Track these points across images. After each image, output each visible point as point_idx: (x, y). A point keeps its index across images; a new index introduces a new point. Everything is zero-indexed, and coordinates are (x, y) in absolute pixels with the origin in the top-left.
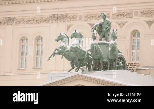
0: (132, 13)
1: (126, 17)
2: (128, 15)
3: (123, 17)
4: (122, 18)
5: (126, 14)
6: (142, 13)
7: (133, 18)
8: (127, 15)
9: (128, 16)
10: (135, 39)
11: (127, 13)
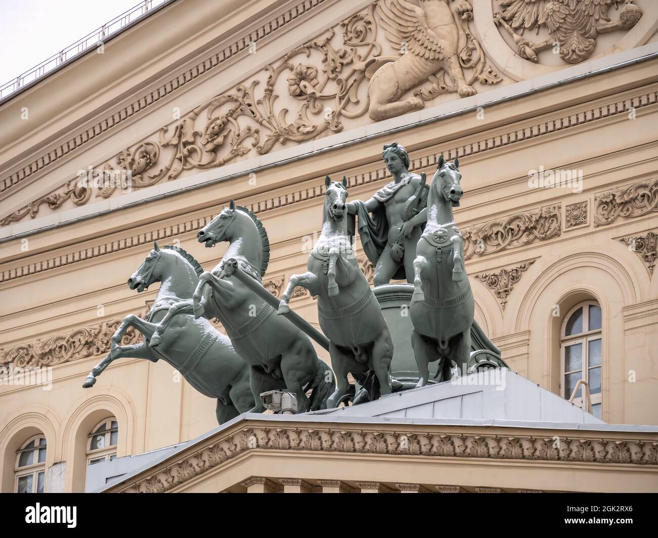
0: (555, 216)
1: (524, 239)
2: (535, 228)
3: (509, 244)
4: (504, 249)
5: (523, 228)
6: (607, 204)
7: (563, 236)
8: (529, 230)
9: (536, 232)
10: (578, 341)
11: (530, 219)
